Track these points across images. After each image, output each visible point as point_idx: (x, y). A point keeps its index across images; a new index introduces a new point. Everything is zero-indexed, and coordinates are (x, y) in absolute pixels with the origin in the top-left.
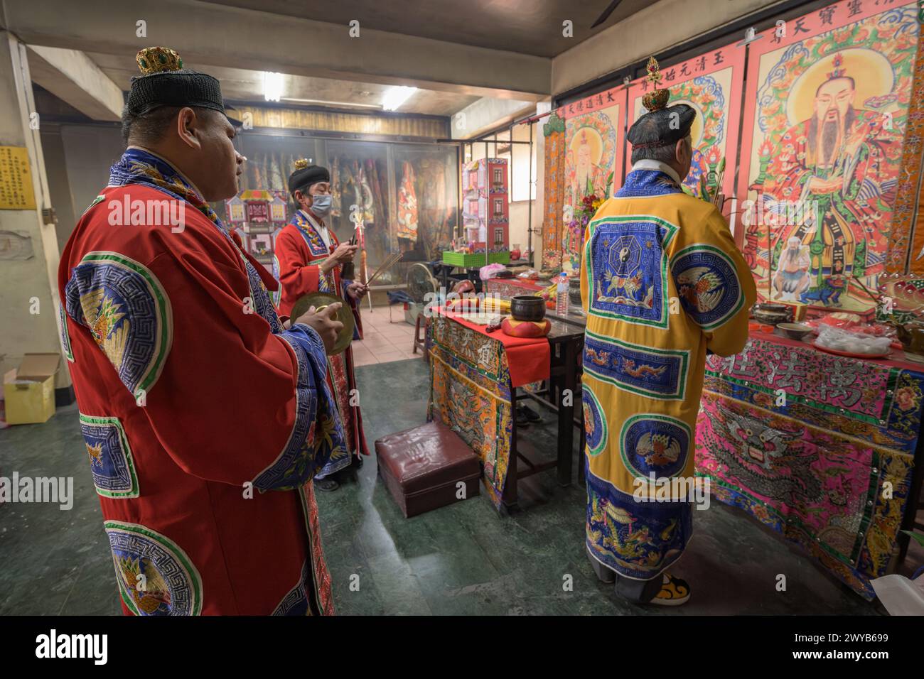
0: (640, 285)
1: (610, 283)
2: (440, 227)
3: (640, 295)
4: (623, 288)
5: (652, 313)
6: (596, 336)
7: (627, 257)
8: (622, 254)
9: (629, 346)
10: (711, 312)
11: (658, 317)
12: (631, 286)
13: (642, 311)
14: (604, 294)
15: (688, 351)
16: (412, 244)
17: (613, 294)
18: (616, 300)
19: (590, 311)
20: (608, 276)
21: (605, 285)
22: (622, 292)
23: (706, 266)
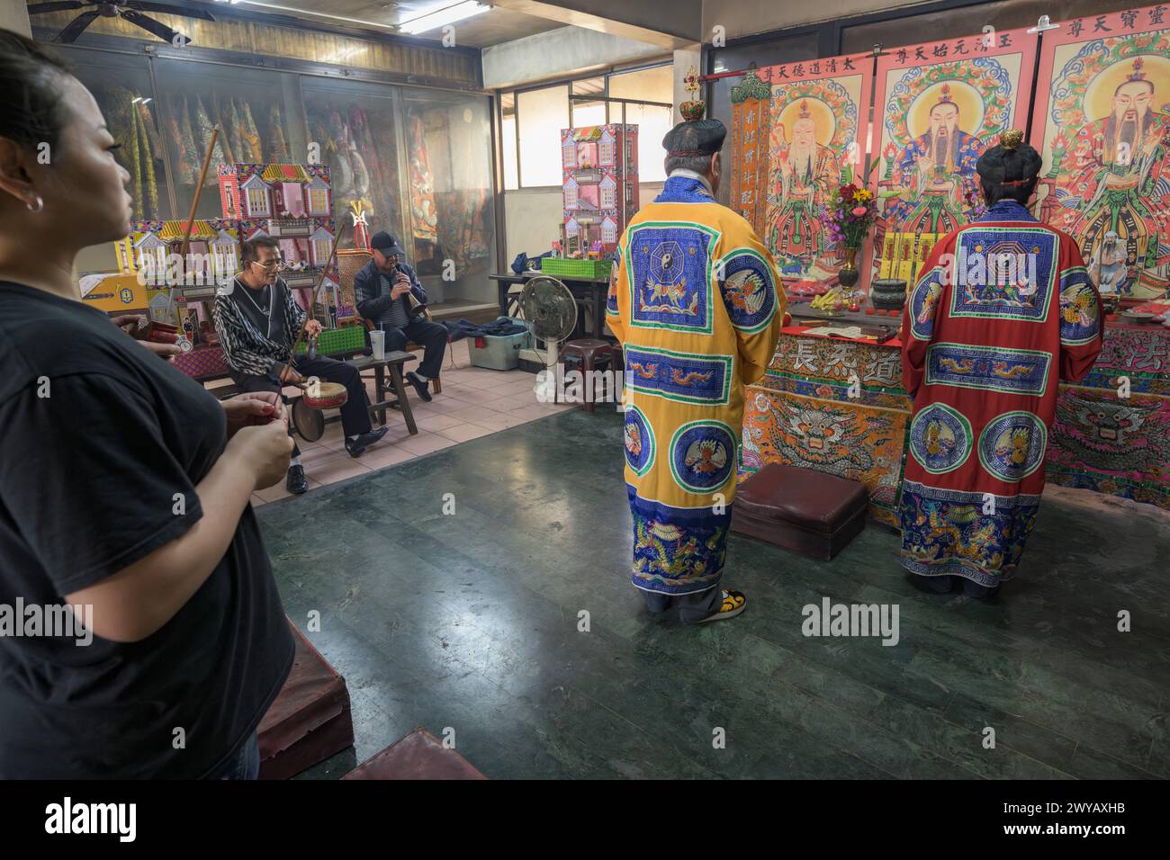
0: (684, 292)
1: (653, 291)
2: (470, 222)
3: (685, 302)
4: (667, 296)
5: (698, 320)
6: (638, 348)
7: (669, 264)
8: (665, 260)
9: (677, 355)
10: (758, 313)
11: (703, 323)
12: (675, 293)
13: (687, 319)
14: (646, 304)
15: (731, 356)
16: (431, 248)
17: (658, 302)
18: (663, 308)
19: (633, 323)
20: (651, 285)
21: (648, 293)
22: (666, 300)
23: (750, 268)
